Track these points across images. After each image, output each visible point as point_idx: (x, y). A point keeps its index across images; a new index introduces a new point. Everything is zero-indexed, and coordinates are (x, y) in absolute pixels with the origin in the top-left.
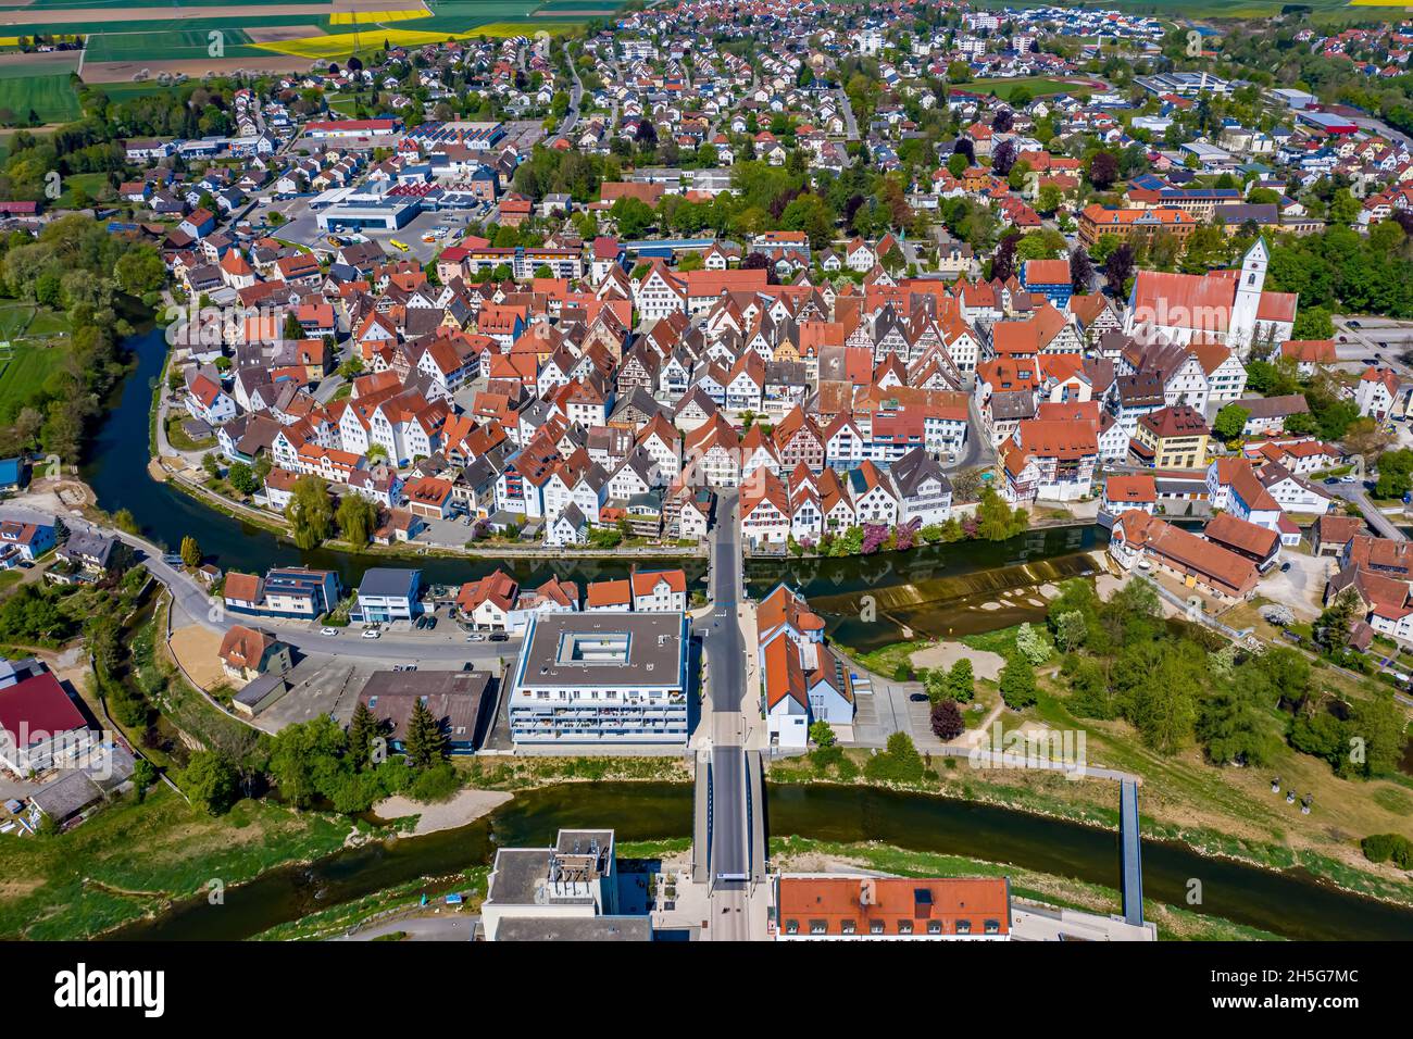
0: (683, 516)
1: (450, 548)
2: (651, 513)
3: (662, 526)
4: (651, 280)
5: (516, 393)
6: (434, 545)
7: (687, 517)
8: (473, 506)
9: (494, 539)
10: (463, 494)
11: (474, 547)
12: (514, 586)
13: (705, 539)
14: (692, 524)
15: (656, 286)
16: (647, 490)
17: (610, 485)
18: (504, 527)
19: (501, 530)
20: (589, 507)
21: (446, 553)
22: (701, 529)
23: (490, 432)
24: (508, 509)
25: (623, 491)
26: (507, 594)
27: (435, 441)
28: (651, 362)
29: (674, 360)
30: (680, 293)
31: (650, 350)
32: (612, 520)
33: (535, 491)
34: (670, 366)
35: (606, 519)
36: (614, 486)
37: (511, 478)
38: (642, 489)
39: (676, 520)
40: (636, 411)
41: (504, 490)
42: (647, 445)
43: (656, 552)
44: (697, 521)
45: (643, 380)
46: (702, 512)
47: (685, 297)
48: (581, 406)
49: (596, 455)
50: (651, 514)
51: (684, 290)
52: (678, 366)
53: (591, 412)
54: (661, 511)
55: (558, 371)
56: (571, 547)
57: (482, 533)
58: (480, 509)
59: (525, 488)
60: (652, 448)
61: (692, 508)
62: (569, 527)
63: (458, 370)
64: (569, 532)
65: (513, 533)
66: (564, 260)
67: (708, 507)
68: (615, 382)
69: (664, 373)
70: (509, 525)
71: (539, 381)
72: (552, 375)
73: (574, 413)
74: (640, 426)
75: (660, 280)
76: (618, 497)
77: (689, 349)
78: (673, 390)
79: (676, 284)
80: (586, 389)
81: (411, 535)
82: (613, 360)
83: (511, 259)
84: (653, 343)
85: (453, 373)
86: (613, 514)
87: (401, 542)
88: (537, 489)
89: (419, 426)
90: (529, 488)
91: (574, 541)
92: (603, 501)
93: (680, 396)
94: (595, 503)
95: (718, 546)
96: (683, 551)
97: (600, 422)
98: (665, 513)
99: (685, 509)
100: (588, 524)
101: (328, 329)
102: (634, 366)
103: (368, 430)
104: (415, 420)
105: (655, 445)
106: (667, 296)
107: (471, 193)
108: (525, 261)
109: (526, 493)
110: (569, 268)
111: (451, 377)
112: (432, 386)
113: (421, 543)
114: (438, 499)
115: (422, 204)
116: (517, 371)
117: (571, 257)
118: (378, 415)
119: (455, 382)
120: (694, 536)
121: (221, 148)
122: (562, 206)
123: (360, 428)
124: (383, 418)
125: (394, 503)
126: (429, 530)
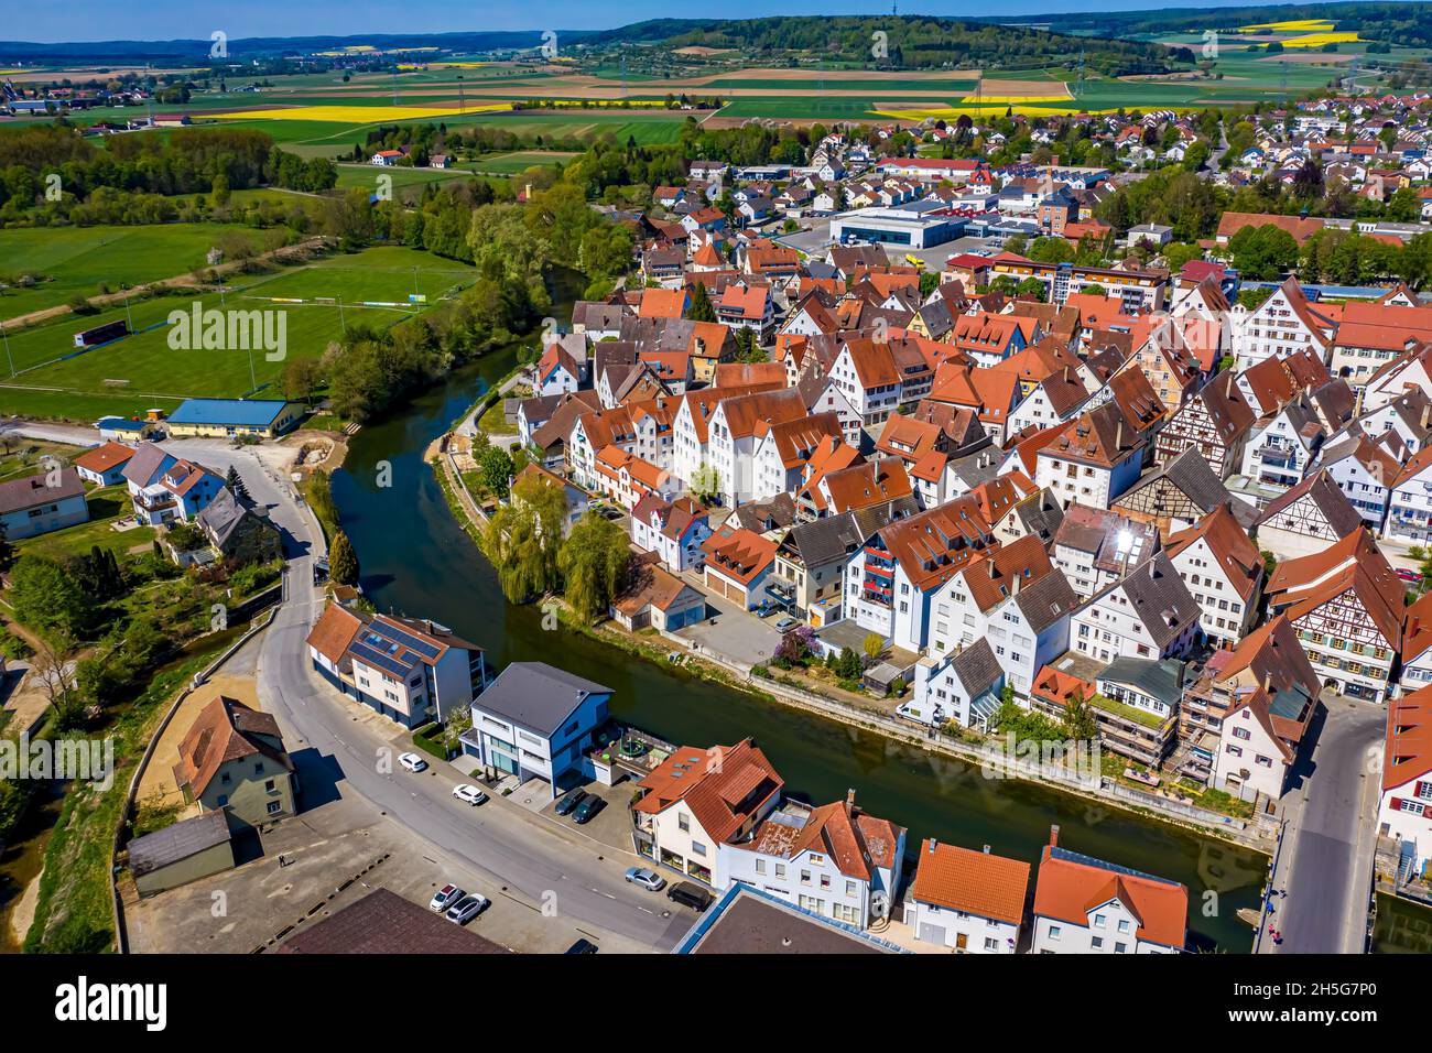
0: (1228, 738)
1: (726, 665)
2: (1152, 709)
3: (1172, 743)
4: (1269, 304)
5: (958, 428)
6: (704, 653)
7: (1238, 742)
8: (801, 602)
9: (813, 671)
10: (791, 573)
11: (769, 677)
12: (767, 785)
13: (1270, 808)
14: (1247, 762)
15: (1277, 318)
16: (1154, 655)
17: (1075, 624)
18: (838, 653)
19: (831, 655)
20: (1015, 657)
21: (715, 672)
22: (1268, 781)
23: (882, 477)
24: (862, 621)
25: (1101, 645)
26: (735, 802)
27: (794, 475)
28: (1233, 421)
29: (1283, 417)
30: (1321, 337)
31: (1236, 397)
32: (1060, 698)
33: (914, 598)
34: (1272, 428)
35: (1047, 693)
36: (1084, 629)
37: (877, 561)
38: (1143, 649)
39: (1208, 741)
40: (1174, 496)
41: (860, 581)
42: (1180, 563)
43: (1139, 802)
44: (1261, 759)
45: (1208, 446)
46: (1279, 741)
47: (1330, 346)
48: (1065, 465)
49: (1070, 562)
50: (1150, 709)
51: (1329, 334)
52: (1290, 432)
53: (1082, 480)
54: (1176, 710)
55: (1047, 407)
56: (953, 732)
57: (796, 654)
58: (813, 607)
59: (898, 587)
60: (1191, 570)
61: (1253, 724)
62: (958, 689)
63: (891, 388)
64: (956, 699)
65: (850, 670)
66: (1131, 287)
67: (1298, 731)
68: (1151, 440)
69: (1258, 440)
70: (847, 652)
71: (1012, 420)
72: (1037, 410)
73: (1047, 472)
74: (1178, 526)
75: (1287, 306)
76: (1088, 653)
77: (1320, 414)
78: (1267, 478)
79: (1317, 321)
80: (1082, 434)
81: (676, 623)
82: (1157, 408)
83: (1050, 277)
84: (1247, 391)
85: (881, 390)
86: (1066, 685)
87: (655, 631)
88: (920, 595)
89: (773, 447)
90: (905, 589)
91: (964, 722)
92: (1047, 655)
93: (1282, 490)
94: (1029, 653)
95: (1305, 835)
96: (1210, 821)
97: (1098, 500)
98: (1185, 717)
99: (1236, 720)
100: (1005, 693)
101: (756, 321)
102: (1195, 416)
103: (704, 442)
104: (770, 435)
105: (1199, 565)
106: (1293, 337)
107: (1035, 222)
108: (1071, 282)
109: (899, 597)
110: (1137, 298)
111: (876, 396)
112: (827, 394)
113: (684, 642)
114: (747, 570)
115: (966, 227)
116: (976, 395)
117: (1142, 282)
118: (719, 417)
119: (882, 405)
120: (1246, 791)
121: (783, 174)
122: (1156, 238)
123: (694, 437)
124: (723, 423)
125: (686, 564)
126: (713, 623)
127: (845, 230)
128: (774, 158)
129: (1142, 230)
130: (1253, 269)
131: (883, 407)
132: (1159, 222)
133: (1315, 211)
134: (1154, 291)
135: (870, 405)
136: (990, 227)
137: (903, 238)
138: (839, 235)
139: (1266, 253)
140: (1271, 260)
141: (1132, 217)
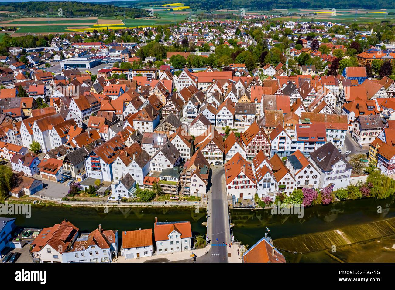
0: (192, 182)
1: (53, 200)
2: (174, 180)
3: (180, 188)
4: (182, 74)
5: (110, 117)
6: (45, 198)
7: (195, 183)
8: (74, 175)
9: (81, 195)
10: (68, 168)
11: (68, 200)
12: (74, 231)
13: (204, 197)
14: (197, 187)
15: (184, 77)
16: (172, 167)
17: (151, 163)
18: (88, 187)
19: (86, 189)
20: (137, 176)
21: (50, 203)
22: (203, 190)
23: (91, 135)
24: (93, 177)
25: (158, 167)
26: (65, 240)
27: (64, 139)
28: (179, 104)
29: (190, 102)
30: (195, 81)
31: (179, 98)
32: (151, 184)
33: (107, 167)
34: (188, 105)
35: (147, 183)
36: (153, 164)
37: (94, 159)
38: (169, 166)
39: (188, 185)
40: (169, 125)
41: (90, 165)
42: (173, 142)
43: (175, 204)
44: (200, 185)
45: (174, 112)
46: (203, 180)
47: (197, 83)
48: (140, 122)
49: (147, 147)
50: (173, 181)
51: (196, 80)
52: (192, 105)
53: (146, 126)
54: (179, 179)
55: (133, 108)
56: (125, 201)
57: (75, 191)
58: (77, 176)
59: (102, 165)
60: (176, 143)
61: (197, 178)
62: (124, 188)
63: (89, 109)
64: (124, 191)
65: (92, 191)
66: (148, 73)
67: (207, 177)
68: (161, 112)
69: (185, 109)
70: (90, 186)
71: (124, 113)
72: (130, 109)
73: (137, 125)
74: (171, 133)
75: (186, 74)
76: (156, 170)
77: (198, 100)
78: (189, 117)
79: (193, 77)
80: (143, 113)
81: (33, 192)
82: (161, 104)
83: (127, 73)
84: (181, 96)
85: (86, 110)
86: (152, 181)
87: (27, 196)
88: (108, 165)
90: (104, 165)
91: (127, 197)
92: (146, 173)
93: (193, 119)
94: (141, 174)
95: (213, 201)
96: (191, 204)
97: (151, 130)
98: (182, 180)
99: (193, 178)
100: (137, 186)
101: (42, 95)
102: (170, 105)
103: (32, 134)
104: (54, 128)
105: (178, 142)
106: (189, 82)
107: (120, 58)
108: (133, 74)
109: (102, 168)
110: (150, 76)
111: (85, 112)
112: (69, 114)
113: (38, 197)
114: (54, 170)
115: (101, 61)
116: (113, 108)
117: (151, 72)
118: (35, 126)
119: (87, 114)
120: (198, 194)
121: (42, 50)
122: (152, 60)
123: (28, 133)
124: (37, 127)
125: (34, 173)
126: (46, 189)
127: (65, 65)
128: (38, 45)
129: (148, 58)
130: (177, 66)
131: (87, 115)
132: (152, 56)
133: (188, 50)
134: (154, 74)
135: (83, 115)
136: (108, 61)
137: (84, 66)
138: (64, 67)
139: (179, 62)
140: (180, 63)
141: (145, 55)
